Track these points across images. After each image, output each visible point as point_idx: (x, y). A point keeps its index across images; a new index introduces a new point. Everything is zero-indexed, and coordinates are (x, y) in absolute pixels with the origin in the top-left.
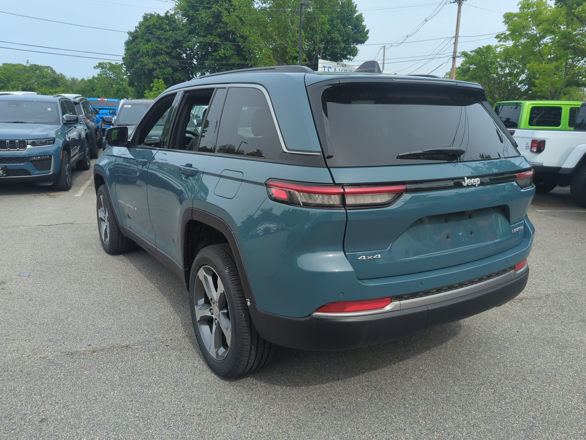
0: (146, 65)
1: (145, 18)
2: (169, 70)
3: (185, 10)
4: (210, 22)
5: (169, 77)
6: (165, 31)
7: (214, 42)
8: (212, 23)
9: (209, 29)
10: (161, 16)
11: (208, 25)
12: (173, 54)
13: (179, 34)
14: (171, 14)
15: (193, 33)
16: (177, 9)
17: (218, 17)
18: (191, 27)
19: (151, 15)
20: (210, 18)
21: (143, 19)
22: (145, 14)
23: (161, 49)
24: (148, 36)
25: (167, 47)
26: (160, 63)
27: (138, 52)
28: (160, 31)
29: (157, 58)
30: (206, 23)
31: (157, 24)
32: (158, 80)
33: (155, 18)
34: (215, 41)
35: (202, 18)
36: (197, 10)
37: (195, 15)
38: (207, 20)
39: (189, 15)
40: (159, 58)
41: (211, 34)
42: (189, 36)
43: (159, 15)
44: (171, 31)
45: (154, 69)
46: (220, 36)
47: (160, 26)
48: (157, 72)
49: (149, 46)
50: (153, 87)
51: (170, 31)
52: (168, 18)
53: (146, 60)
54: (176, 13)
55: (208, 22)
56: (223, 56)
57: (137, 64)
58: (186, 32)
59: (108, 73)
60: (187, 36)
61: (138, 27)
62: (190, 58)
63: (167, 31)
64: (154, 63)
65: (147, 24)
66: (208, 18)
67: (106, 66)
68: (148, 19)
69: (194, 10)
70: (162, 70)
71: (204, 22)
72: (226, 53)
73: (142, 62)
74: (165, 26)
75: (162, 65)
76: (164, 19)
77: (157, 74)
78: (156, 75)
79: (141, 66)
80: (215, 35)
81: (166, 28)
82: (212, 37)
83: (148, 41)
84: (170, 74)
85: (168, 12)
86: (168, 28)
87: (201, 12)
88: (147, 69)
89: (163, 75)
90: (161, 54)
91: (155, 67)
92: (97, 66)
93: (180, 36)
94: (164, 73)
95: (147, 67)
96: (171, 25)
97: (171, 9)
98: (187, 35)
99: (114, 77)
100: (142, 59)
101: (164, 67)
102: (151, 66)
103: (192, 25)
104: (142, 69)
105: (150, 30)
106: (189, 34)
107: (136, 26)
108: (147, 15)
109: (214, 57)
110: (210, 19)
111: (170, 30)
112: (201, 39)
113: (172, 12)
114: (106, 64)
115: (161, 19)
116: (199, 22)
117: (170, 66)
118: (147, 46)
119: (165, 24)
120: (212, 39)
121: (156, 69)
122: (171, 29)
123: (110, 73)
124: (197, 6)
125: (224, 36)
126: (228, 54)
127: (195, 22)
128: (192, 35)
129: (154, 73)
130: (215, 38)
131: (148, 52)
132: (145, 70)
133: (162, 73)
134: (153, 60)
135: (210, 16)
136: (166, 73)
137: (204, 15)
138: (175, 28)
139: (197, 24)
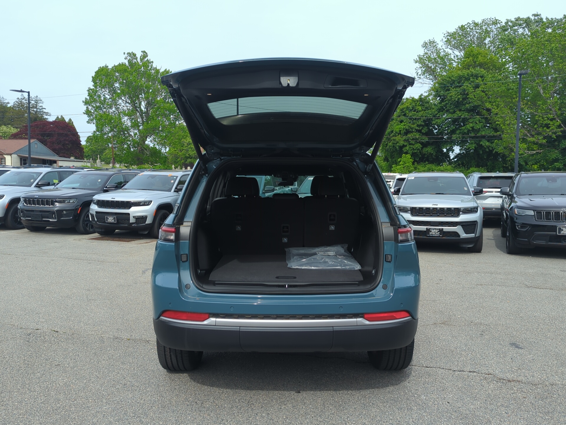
0: (398, 142)
2: (418, 146)
3: (437, 91)
5: (417, 152)
6: (417, 112)
7: (462, 117)
8: (461, 99)
9: (458, 105)
10: (415, 99)
11: (457, 102)
12: (423, 131)
13: (430, 113)
14: (424, 96)
15: (443, 111)
16: (431, 91)
17: (465, 94)
18: (441, 105)
19: (407, 99)
23: (412, 128)
24: (403, 118)
25: (418, 126)
26: (410, 140)
27: (392, 132)
28: (413, 112)
29: (408, 136)
30: (455, 100)
31: (411, 106)
32: (405, 155)
33: (409, 101)
35: (451, 96)
36: (449, 90)
37: (446, 94)
38: (456, 97)
39: (440, 95)
40: (409, 135)
41: (460, 110)
42: (439, 114)
43: (413, 98)
44: (423, 112)
45: (404, 146)
46: (469, 111)
47: (413, 108)
48: (407, 148)
49: (402, 126)
50: (400, 161)
52: (422, 100)
53: (398, 138)
54: (430, 95)
55: (456, 99)
56: (471, 129)
57: (390, 143)
58: (436, 111)
60: (437, 114)
62: (441, 133)
63: (420, 111)
64: (405, 140)
65: (402, 107)
66: (458, 95)
68: (404, 103)
69: (445, 90)
70: (412, 146)
71: (453, 100)
72: (474, 126)
73: (394, 140)
74: (418, 107)
75: (412, 142)
76: (418, 101)
77: (407, 150)
78: (406, 151)
79: (393, 143)
80: (464, 111)
81: (418, 109)
82: (460, 112)
83: (401, 122)
84: (418, 149)
85: (422, 95)
86: (420, 108)
87: (451, 92)
88: (398, 146)
89: (412, 151)
90: (412, 132)
91: (405, 144)
93: (431, 115)
94: (413, 149)
95: (398, 144)
96: (423, 106)
97: (425, 92)
98: (436, 113)
99: (379, 154)
100: (394, 138)
101: (414, 143)
102: (402, 143)
103: (443, 103)
104: (394, 146)
105: (403, 112)
106: (439, 112)
109: (462, 131)
110: (459, 97)
111: (423, 110)
112: (450, 116)
113: (426, 94)
115: (415, 101)
116: (449, 100)
117: (419, 142)
118: (400, 126)
119: (418, 106)
120: (460, 115)
121: (406, 146)
124: (448, 87)
125: (474, 110)
126: (478, 127)
127: (445, 101)
128: (441, 113)
129: (404, 150)
130: (463, 113)
131: (400, 131)
132: (396, 147)
134: (404, 137)
135: (459, 93)
136: (415, 148)
137: (454, 94)
138: (427, 108)
139: (447, 102)
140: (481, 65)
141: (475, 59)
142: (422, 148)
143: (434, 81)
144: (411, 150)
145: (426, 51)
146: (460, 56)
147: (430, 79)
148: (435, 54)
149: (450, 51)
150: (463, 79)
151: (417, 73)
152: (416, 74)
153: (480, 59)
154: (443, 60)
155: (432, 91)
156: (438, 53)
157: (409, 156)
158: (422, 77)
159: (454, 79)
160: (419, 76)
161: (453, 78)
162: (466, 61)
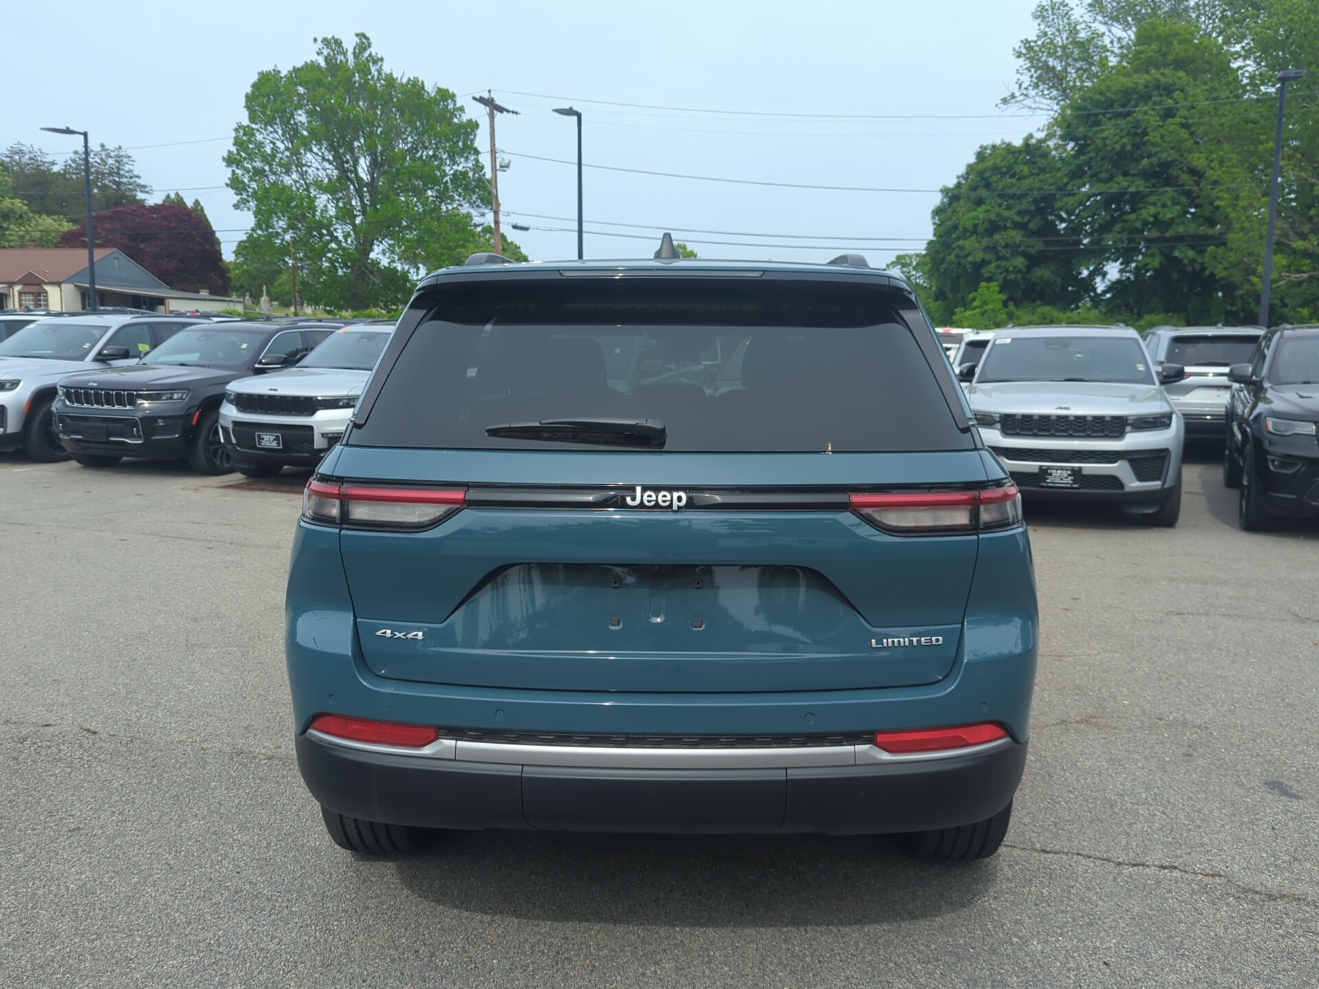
0: (969, 254)
1: (981, 156)
2: (1020, 262)
3: (1069, 127)
4: (1124, 146)
5: (1016, 278)
6: (1019, 179)
7: (1130, 190)
8: (1129, 147)
9: (1121, 161)
10: (1014, 147)
11: (1119, 153)
12: (1032, 226)
13: (1050, 181)
14: (1037, 139)
15: (1081, 177)
16: (1053, 126)
17: (1139, 134)
18: (1077, 162)
19: (994, 147)
20: (1125, 136)
21: (977, 158)
22: (981, 147)
23: (1007, 219)
24: (983, 193)
25: (1019, 213)
26: (1000, 249)
27: (955, 227)
28: (1008, 180)
29: (994, 238)
30: (1113, 149)
31: (1003, 164)
32: (987, 285)
33: (1000, 152)
34: (1132, 189)
35: (1104, 139)
36: (1098, 124)
37: (1090, 134)
38: (1117, 142)
39: (1078, 135)
40: (997, 237)
41: (1126, 174)
42: (1072, 183)
43: (1009, 144)
44: (1033, 177)
45: (985, 263)
46: (1147, 175)
47: (1009, 168)
48: (992, 267)
49: (980, 213)
50: (974, 300)
51: (1030, 176)
52: (1032, 151)
53: (969, 243)
54: (1050, 136)
55: (1118, 147)
56: (1151, 219)
57: (950, 254)
58: (1066, 175)
59: (913, 275)
60: (1066, 184)
61: (962, 176)
62: (1075, 230)
63: (1025, 177)
64: (986, 249)
65: (981, 166)
66: (1121, 137)
67: (912, 262)
68: (986, 158)
69: (1089, 123)
70: (1003, 263)
71: (1109, 148)
72: (1159, 213)
73: (961, 248)
74: (1021, 167)
75: (1003, 252)
76: (1020, 152)
77: (990, 272)
78: (989, 275)
79: (958, 256)
80: (1134, 175)
81: (1021, 171)
82: (1126, 179)
83: (979, 202)
84: (1019, 271)
85: (1031, 136)
86: (1026, 170)
87: (1104, 128)
88: (970, 263)
89: (1003, 275)
90: (1005, 228)
91: (988, 257)
92: (893, 263)
93: (1051, 185)
94: (1007, 271)
95: (970, 259)
96: (1034, 163)
97: (1039, 129)
98: (1065, 180)
99: (924, 282)
100: (961, 242)
101: (1008, 255)
102: (979, 256)
103: (1082, 157)
104: (959, 264)
105: (985, 179)
106: (1072, 179)
107: (960, 174)
108: (985, 148)
109: (1127, 225)
110: (1125, 140)
111: (1033, 174)
112: (1101, 187)
113: (1041, 135)
114: (910, 257)
115: (1013, 153)
116: (1098, 150)
117: (1023, 254)
118: (974, 214)
119: (1022, 163)
120: (1125, 184)
121: (989, 262)
122: (1035, 171)
123: (918, 275)
124: (1096, 115)
125: (1161, 175)
126: (1168, 215)
127: (1088, 152)
128: (1077, 181)
129: (985, 272)
130: (1133, 182)
131: (976, 226)
132: (965, 266)
133: (1003, 269)
134: (986, 241)
135: (1124, 133)
136: (1011, 269)
137: (1111, 132)
138: (1042, 170)
139: (1092, 154)
140: (1179, 64)
141: (1164, 49)
142: (1029, 268)
143: (1062, 103)
144: (1001, 273)
145: (1042, 27)
146: (1126, 40)
147: (1051, 98)
148: (1065, 36)
149: (1102, 29)
150: (1135, 96)
151: (1020, 85)
152: (1017, 86)
153: (1178, 49)
154: (1085, 49)
155: (1055, 128)
156: (1073, 31)
157: (994, 286)
158: (1032, 92)
159: (1113, 96)
160: (1025, 92)
161: (1108, 94)
162: (1142, 52)
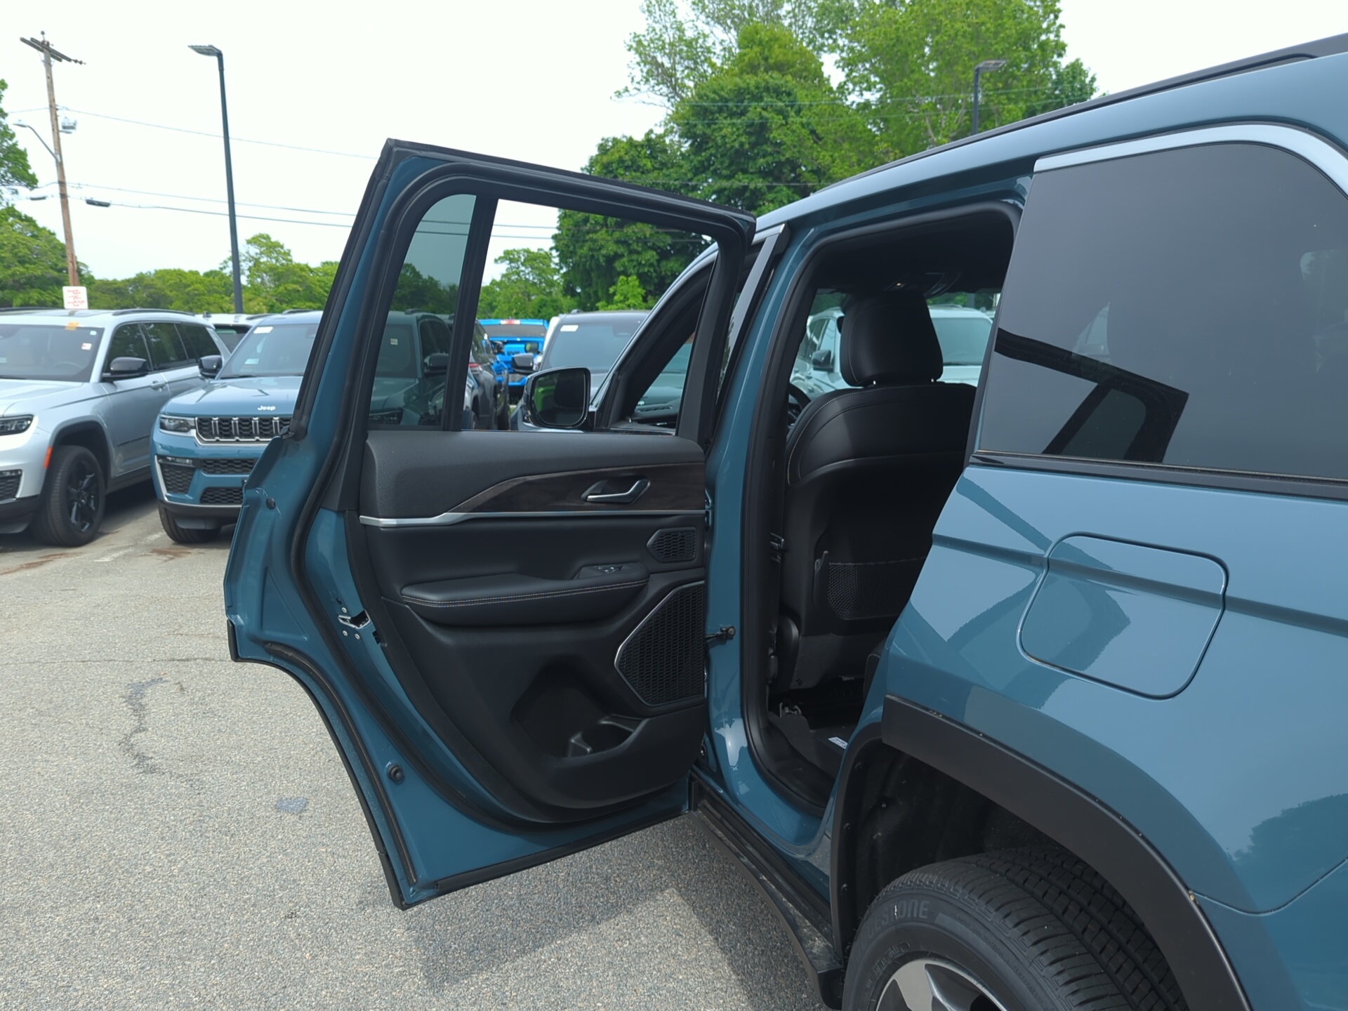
0: (601, 247)
1: (603, 149)
2: (651, 256)
3: (688, 124)
4: (742, 145)
5: (649, 271)
6: (643, 173)
7: (750, 187)
8: (747, 146)
9: (738, 160)
10: (636, 141)
11: (737, 151)
13: (674, 176)
14: (656, 135)
15: (703, 172)
16: (670, 122)
17: (759, 131)
18: (700, 158)
19: (615, 139)
20: (742, 135)
21: (599, 149)
22: (603, 139)
26: (631, 242)
27: (586, 220)
28: (633, 173)
29: (625, 231)
30: (732, 147)
31: (627, 158)
32: (625, 278)
33: (622, 145)
34: (752, 186)
35: (724, 137)
36: (713, 122)
37: (708, 131)
38: (735, 140)
39: (695, 133)
40: (628, 230)
41: (745, 172)
42: (696, 178)
43: (631, 139)
44: (656, 172)
45: (617, 256)
46: (763, 174)
47: (634, 161)
48: (625, 261)
50: (614, 294)
51: (653, 170)
52: (652, 145)
54: (669, 132)
55: (737, 145)
57: (581, 247)
58: (689, 171)
59: (523, 271)
61: (586, 168)
63: (648, 171)
64: (618, 242)
65: (605, 159)
66: (738, 136)
67: (520, 257)
68: (608, 150)
69: (706, 121)
70: (635, 257)
71: (728, 146)
73: (594, 241)
74: (644, 161)
75: (635, 246)
76: (642, 146)
77: (624, 265)
78: (623, 268)
79: (591, 249)
80: (752, 173)
81: (645, 165)
82: (746, 176)
84: (651, 265)
85: (651, 131)
86: (649, 165)
87: (721, 126)
88: (603, 256)
89: (636, 269)
91: (621, 250)
92: (500, 258)
93: (676, 180)
94: (640, 264)
95: (604, 252)
96: (655, 158)
97: (656, 125)
98: (689, 175)
100: (594, 236)
101: (640, 249)
102: (612, 248)
103: (703, 154)
104: (593, 257)
105: (611, 172)
106: (695, 175)
107: (583, 166)
108: (607, 141)
110: (743, 139)
111: (655, 169)
113: (660, 131)
114: (518, 252)
115: (636, 147)
116: (718, 147)
117: (652, 248)
119: (645, 157)
120: (746, 182)
121: (622, 256)
122: (657, 166)
123: (527, 271)
124: (713, 114)
125: (777, 173)
127: (709, 149)
128: (700, 177)
129: (618, 265)
130: (752, 179)
132: (598, 259)
133: (635, 263)
134: (617, 234)
135: (741, 132)
136: (643, 262)
137: (729, 131)
138: (664, 165)
139: (713, 151)
140: (781, 67)
141: (766, 53)
142: (658, 261)
143: (672, 100)
144: (634, 267)
145: (650, 21)
146: (727, 43)
147: (661, 94)
148: (671, 32)
149: (707, 30)
150: (747, 97)
151: (633, 79)
152: (630, 79)
153: (777, 54)
154: (691, 50)
155: (672, 124)
156: (680, 29)
157: (633, 280)
158: (644, 87)
159: (727, 96)
160: (638, 86)
161: (722, 93)
162: (745, 55)
